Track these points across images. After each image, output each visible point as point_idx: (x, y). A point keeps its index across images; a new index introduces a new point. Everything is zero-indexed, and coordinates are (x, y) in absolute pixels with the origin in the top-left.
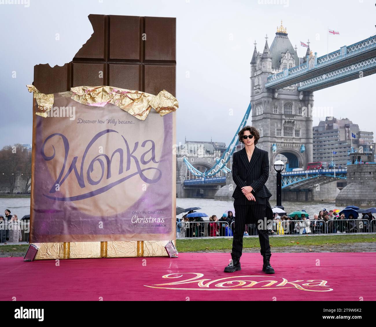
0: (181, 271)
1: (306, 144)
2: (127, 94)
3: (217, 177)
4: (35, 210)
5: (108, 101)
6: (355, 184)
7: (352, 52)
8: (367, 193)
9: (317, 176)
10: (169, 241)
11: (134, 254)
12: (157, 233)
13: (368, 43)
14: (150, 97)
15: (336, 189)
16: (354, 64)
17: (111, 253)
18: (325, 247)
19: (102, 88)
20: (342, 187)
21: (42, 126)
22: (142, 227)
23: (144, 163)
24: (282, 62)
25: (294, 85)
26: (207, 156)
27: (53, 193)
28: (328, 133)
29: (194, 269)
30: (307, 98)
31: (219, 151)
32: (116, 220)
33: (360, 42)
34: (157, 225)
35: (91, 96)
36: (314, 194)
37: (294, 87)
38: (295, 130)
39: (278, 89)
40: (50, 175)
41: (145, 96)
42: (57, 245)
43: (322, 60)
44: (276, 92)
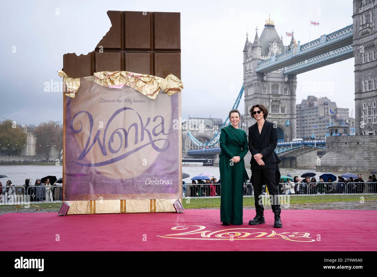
0: (187, 224)
1: (290, 119)
2: (141, 78)
3: (215, 147)
4: (66, 174)
5: (125, 83)
6: (333, 152)
7: (331, 39)
8: (344, 161)
9: (300, 146)
10: (176, 199)
11: (148, 210)
12: (166, 193)
13: (345, 32)
14: (159, 80)
15: (316, 157)
16: (332, 50)
17: (129, 210)
18: (307, 205)
19: (119, 73)
20: (321, 155)
21: (71, 104)
22: (154, 188)
23: (156, 135)
24: (270, 50)
25: (280, 69)
26: (207, 130)
27: (81, 160)
28: (310, 110)
29: (197, 222)
30: (291, 80)
31: (217, 126)
32: (133, 182)
33: (338, 31)
34: (166, 186)
35: (111, 80)
36: (298, 161)
37: (280, 71)
38: (281, 108)
39: (266, 73)
40: (78, 145)
41: (155, 79)
42: (85, 203)
43: (304, 47)
44: (265, 75)
